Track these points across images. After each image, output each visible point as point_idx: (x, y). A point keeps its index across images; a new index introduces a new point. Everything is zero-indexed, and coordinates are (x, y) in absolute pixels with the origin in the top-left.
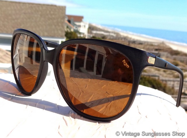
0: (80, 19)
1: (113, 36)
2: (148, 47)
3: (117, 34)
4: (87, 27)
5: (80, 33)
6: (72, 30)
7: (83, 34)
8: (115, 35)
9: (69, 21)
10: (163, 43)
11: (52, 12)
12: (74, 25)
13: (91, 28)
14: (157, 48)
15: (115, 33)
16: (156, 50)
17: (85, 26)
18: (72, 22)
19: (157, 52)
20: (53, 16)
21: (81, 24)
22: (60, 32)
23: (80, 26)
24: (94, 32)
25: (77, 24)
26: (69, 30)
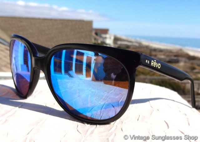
0: (106, 31)
1: (136, 46)
2: (167, 54)
3: (140, 44)
4: (112, 38)
5: (107, 44)
6: (99, 42)
7: (109, 44)
8: (137, 45)
9: (96, 34)
10: (181, 50)
12: (101, 37)
13: (116, 39)
14: (175, 54)
15: (137, 42)
16: (175, 56)
17: (110, 38)
18: (99, 34)
19: (175, 58)
21: (108, 36)
24: (119, 43)
25: (104, 36)
26: (96, 42)
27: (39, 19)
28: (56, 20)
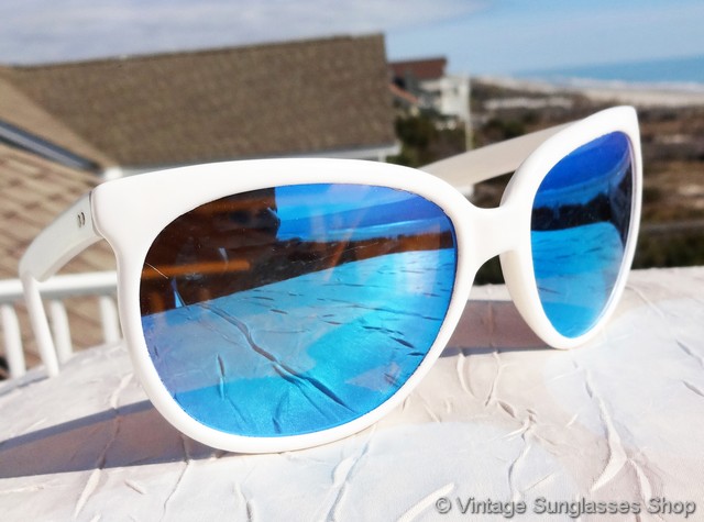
0: (435, 68)
1: (560, 108)
3: (578, 98)
4: (464, 90)
5: (444, 118)
6: (415, 112)
7: (455, 117)
8: (567, 104)
9: (400, 83)
11: (340, 63)
12: (419, 92)
13: (480, 94)
15: (566, 95)
17: (456, 91)
18: (409, 83)
20: (347, 75)
21: (444, 84)
22: (377, 126)
23: (438, 93)
24: (493, 105)
25: (429, 86)
26: (402, 114)
27: (183, 55)
28: (242, 51)
